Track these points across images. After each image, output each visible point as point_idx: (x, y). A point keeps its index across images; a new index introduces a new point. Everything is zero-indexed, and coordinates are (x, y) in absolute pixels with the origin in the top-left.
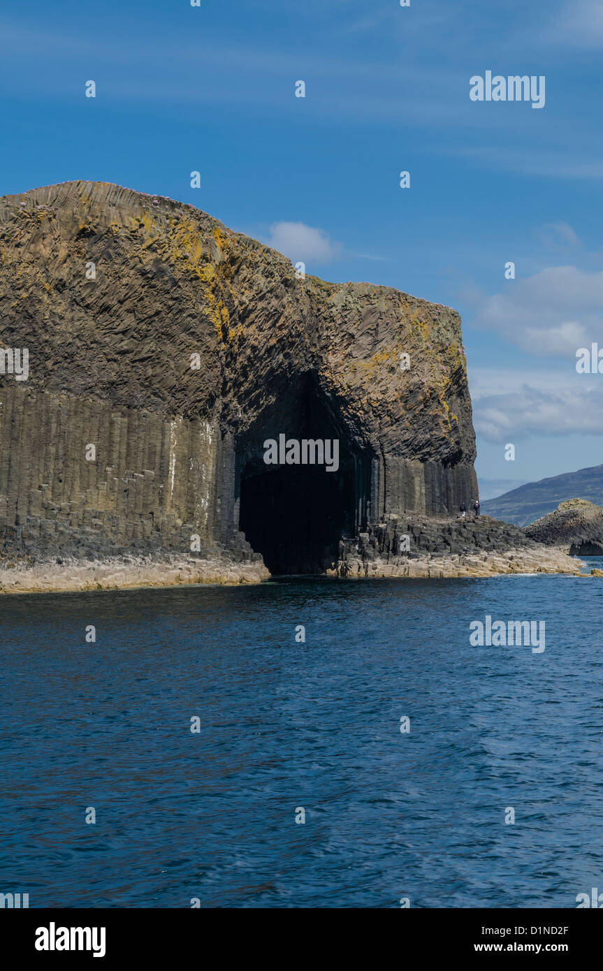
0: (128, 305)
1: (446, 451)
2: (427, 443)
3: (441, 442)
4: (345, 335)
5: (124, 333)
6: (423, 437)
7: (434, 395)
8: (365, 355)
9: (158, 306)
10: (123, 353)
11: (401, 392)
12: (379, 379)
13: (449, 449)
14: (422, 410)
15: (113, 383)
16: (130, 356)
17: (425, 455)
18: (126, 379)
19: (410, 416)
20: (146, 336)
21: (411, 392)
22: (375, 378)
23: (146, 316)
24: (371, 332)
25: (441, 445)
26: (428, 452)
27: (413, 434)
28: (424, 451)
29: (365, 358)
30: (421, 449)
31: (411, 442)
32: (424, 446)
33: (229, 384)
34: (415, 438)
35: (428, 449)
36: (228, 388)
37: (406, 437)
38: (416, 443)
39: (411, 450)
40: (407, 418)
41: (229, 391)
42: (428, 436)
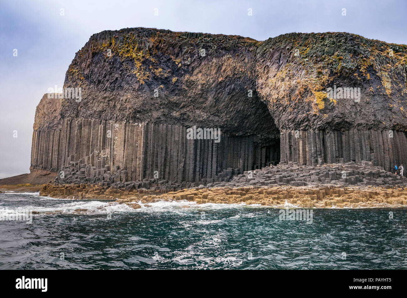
0: (107, 77)
1: (319, 123)
2: (304, 119)
3: (314, 118)
4: (265, 67)
5: (106, 89)
6: (301, 116)
7: (308, 89)
8: (274, 75)
9: (117, 76)
10: (105, 98)
11: (286, 91)
12: (277, 86)
13: (321, 122)
14: (299, 99)
15: (100, 111)
16: (107, 99)
17: (306, 127)
18: (105, 109)
19: (293, 104)
20: (114, 89)
21: (292, 90)
22: (275, 86)
23: (113, 81)
24: (277, 61)
25: (315, 120)
26: (307, 125)
27: (294, 115)
28: (304, 124)
29: (274, 76)
30: (303, 123)
31: (294, 120)
32: (303, 122)
33: (183, 104)
34: (296, 117)
35: (306, 123)
36: (182, 105)
37: (290, 117)
38: (297, 121)
39: (295, 125)
40: (291, 106)
41: (183, 107)
42: (304, 115)
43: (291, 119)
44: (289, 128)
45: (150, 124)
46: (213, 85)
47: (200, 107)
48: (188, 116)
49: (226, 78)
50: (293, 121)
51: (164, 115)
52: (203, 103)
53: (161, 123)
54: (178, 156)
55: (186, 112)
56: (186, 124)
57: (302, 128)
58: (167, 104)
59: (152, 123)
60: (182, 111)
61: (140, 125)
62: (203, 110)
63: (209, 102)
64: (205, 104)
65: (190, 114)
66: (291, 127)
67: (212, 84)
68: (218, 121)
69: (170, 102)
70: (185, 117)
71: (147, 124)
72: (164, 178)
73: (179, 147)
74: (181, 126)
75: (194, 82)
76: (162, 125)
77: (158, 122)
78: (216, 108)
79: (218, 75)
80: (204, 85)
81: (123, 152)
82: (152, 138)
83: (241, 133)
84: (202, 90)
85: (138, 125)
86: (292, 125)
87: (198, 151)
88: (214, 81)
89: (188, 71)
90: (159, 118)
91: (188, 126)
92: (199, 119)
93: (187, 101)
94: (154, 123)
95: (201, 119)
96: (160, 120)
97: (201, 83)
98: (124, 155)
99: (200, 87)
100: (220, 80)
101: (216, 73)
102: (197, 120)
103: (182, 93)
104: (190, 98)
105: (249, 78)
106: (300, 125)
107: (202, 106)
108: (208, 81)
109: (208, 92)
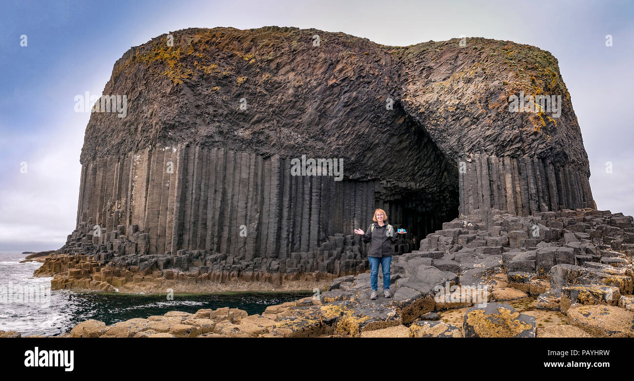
1: (541, 146)
2: (516, 138)
3: (533, 138)
6: (509, 133)
13: (544, 145)
17: (516, 152)
19: (492, 114)
25: (534, 141)
26: (519, 148)
27: (497, 130)
28: (514, 147)
30: (512, 145)
31: (496, 138)
32: (512, 142)
33: (257, 116)
34: (500, 134)
35: (519, 145)
36: (255, 118)
37: (488, 133)
38: (502, 139)
39: (496, 146)
40: (490, 116)
41: (258, 122)
42: (517, 131)
43: (491, 135)
44: (486, 151)
45: (193, 146)
46: (318, 89)
47: (289, 124)
48: (268, 137)
49: (343, 81)
50: (494, 140)
51: (221, 133)
52: (295, 116)
53: (215, 147)
54: (246, 207)
55: (263, 129)
56: (264, 150)
57: (508, 153)
58: (226, 115)
59: (197, 145)
60: (257, 128)
61: (175, 150)
62: (296, 129)
63: (307, 117)
64: (300, 119)
65: (272, 133)
66: (491, 150)
67: (316, 87)
68: (322, 149)
69: (232, 113)
70: (262, 138)
71: (188, 146)
72: (219, 250)
73: (248, 191)
74: (254, 155)
75: (280, 83)
76: (216, 149)
77: (207, 143)
78: (320, 127)
79: (327, 76)
80: (300, 89)
81: (144, 199)
82: (195, 171)
83: (358, 175)
84: (295, 96)
85: (171, 150)
86: (492, 146)
87: (286, 199)
88: (319, 84)
89: (269, 69)
90: (211, 137)
91: (267, 153)
92: (287, 143)
93: (265, 112)
94: (201, 144)
95: (292, 142)
96: (213, 140)
97: (295, 85)
98: (146, 206)
99: (291, 91)
100: (331, 82)
101: (324, 73)
102: (285, 145)
103: (256, 100)
104: (273, 107)
105: (385, 85)
106: (506, 146)
107: (293, 122)
108: (308, 83)
109: (306, 99)
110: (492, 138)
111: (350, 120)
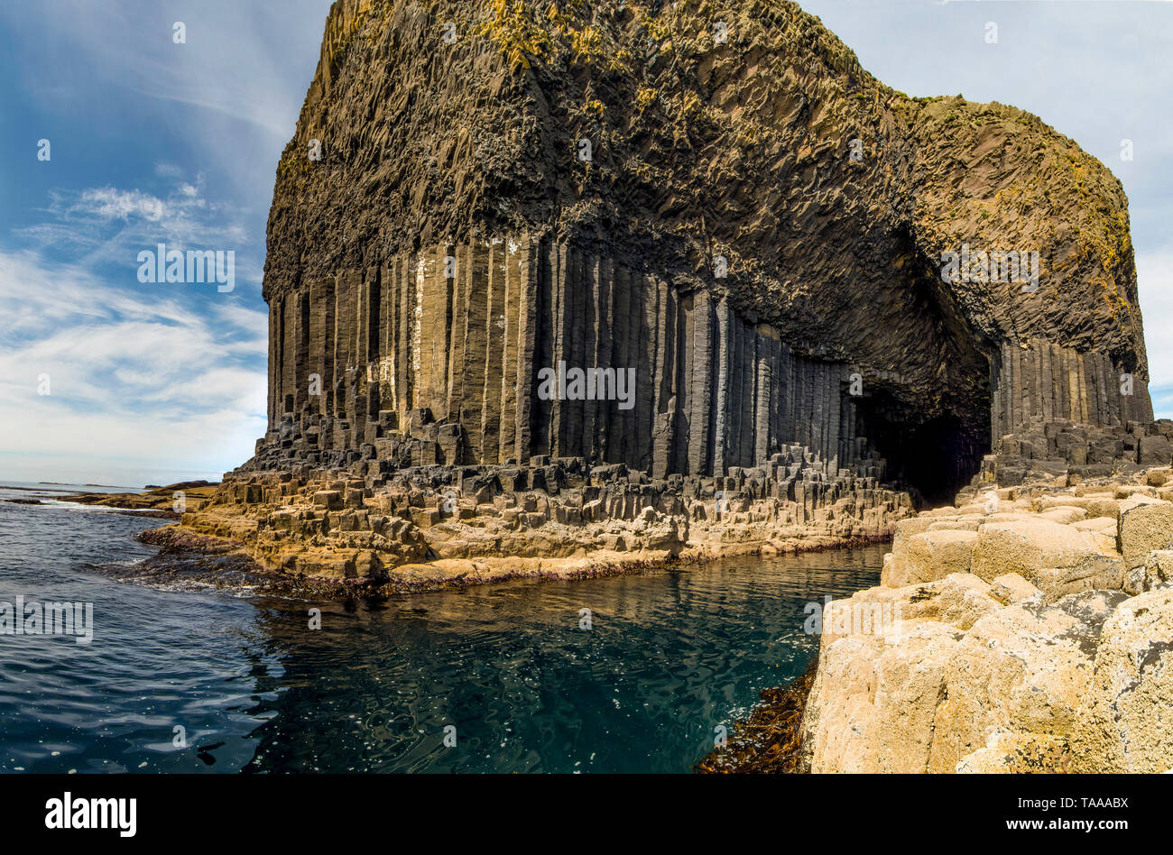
1: (1115, 340)
2: (1086, 323)
3: (1105, 325)
4: (950, 165)
6: (1077, 314)
8: (984, 193)
12: (1005, 222)
13: (1118, 339)
14: (1076, 274)
17: (1084, 342)
19: (1056, 278)
21: (1057, 243)
22: (999, 221)
24: (994, 160)
25: (1107, 331)
26: (1088, 339)
27: (1063, 307)
28: (1082, 335)
29: (985, 197)
30: (1079, 333)
31: (1062, 319)
32: (1081, 328)
34: (1067, 313)
35: (1088, 334)
37: (1053, 308)
38: (1069, 322)
39: (1060, 331)
40: (1053, 283)
42: (1087, 313)
43: (1056, 313)
44: (1048, 335)
46: (780, 163)
48: (690, 251)
49: (821, 155)
50: (1059, 322)
57: (1074, 343)
66: (1054, 335)
67: (778, 157)
75: (715, 128)
79: (796, 134)
80: (750, 154)
81: (442, 356)
86: (1055, 330)
88: (783, 152)
97: (742, 140)
98: (447, 368)
99: (735, 154)
100: (804, 153)
101: (793, 126)
105: (886, 183)
106: (1072, 334)
108: (765, 143)
109: (758, 182)
110: (1056, 318)
111: (824, 245)
